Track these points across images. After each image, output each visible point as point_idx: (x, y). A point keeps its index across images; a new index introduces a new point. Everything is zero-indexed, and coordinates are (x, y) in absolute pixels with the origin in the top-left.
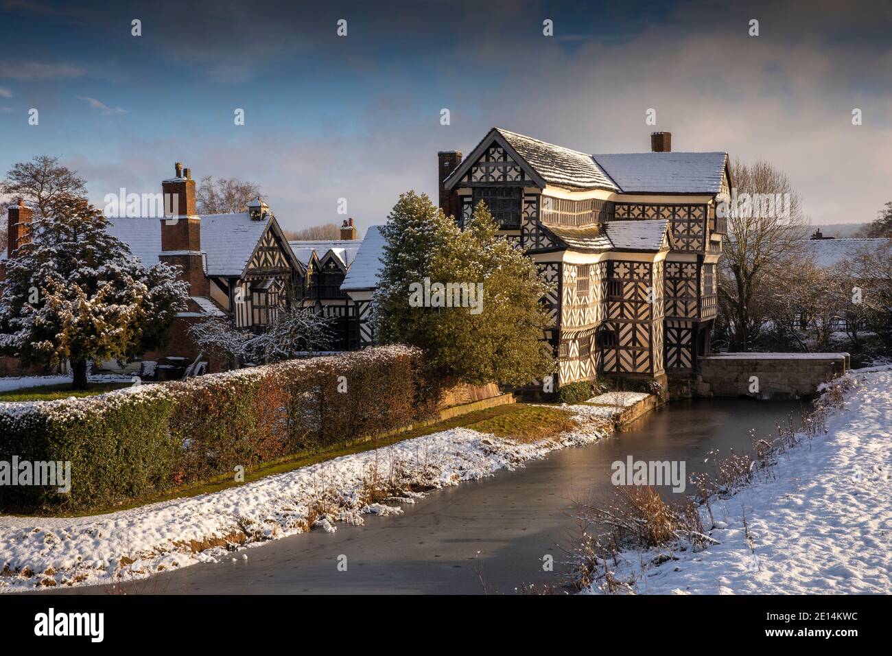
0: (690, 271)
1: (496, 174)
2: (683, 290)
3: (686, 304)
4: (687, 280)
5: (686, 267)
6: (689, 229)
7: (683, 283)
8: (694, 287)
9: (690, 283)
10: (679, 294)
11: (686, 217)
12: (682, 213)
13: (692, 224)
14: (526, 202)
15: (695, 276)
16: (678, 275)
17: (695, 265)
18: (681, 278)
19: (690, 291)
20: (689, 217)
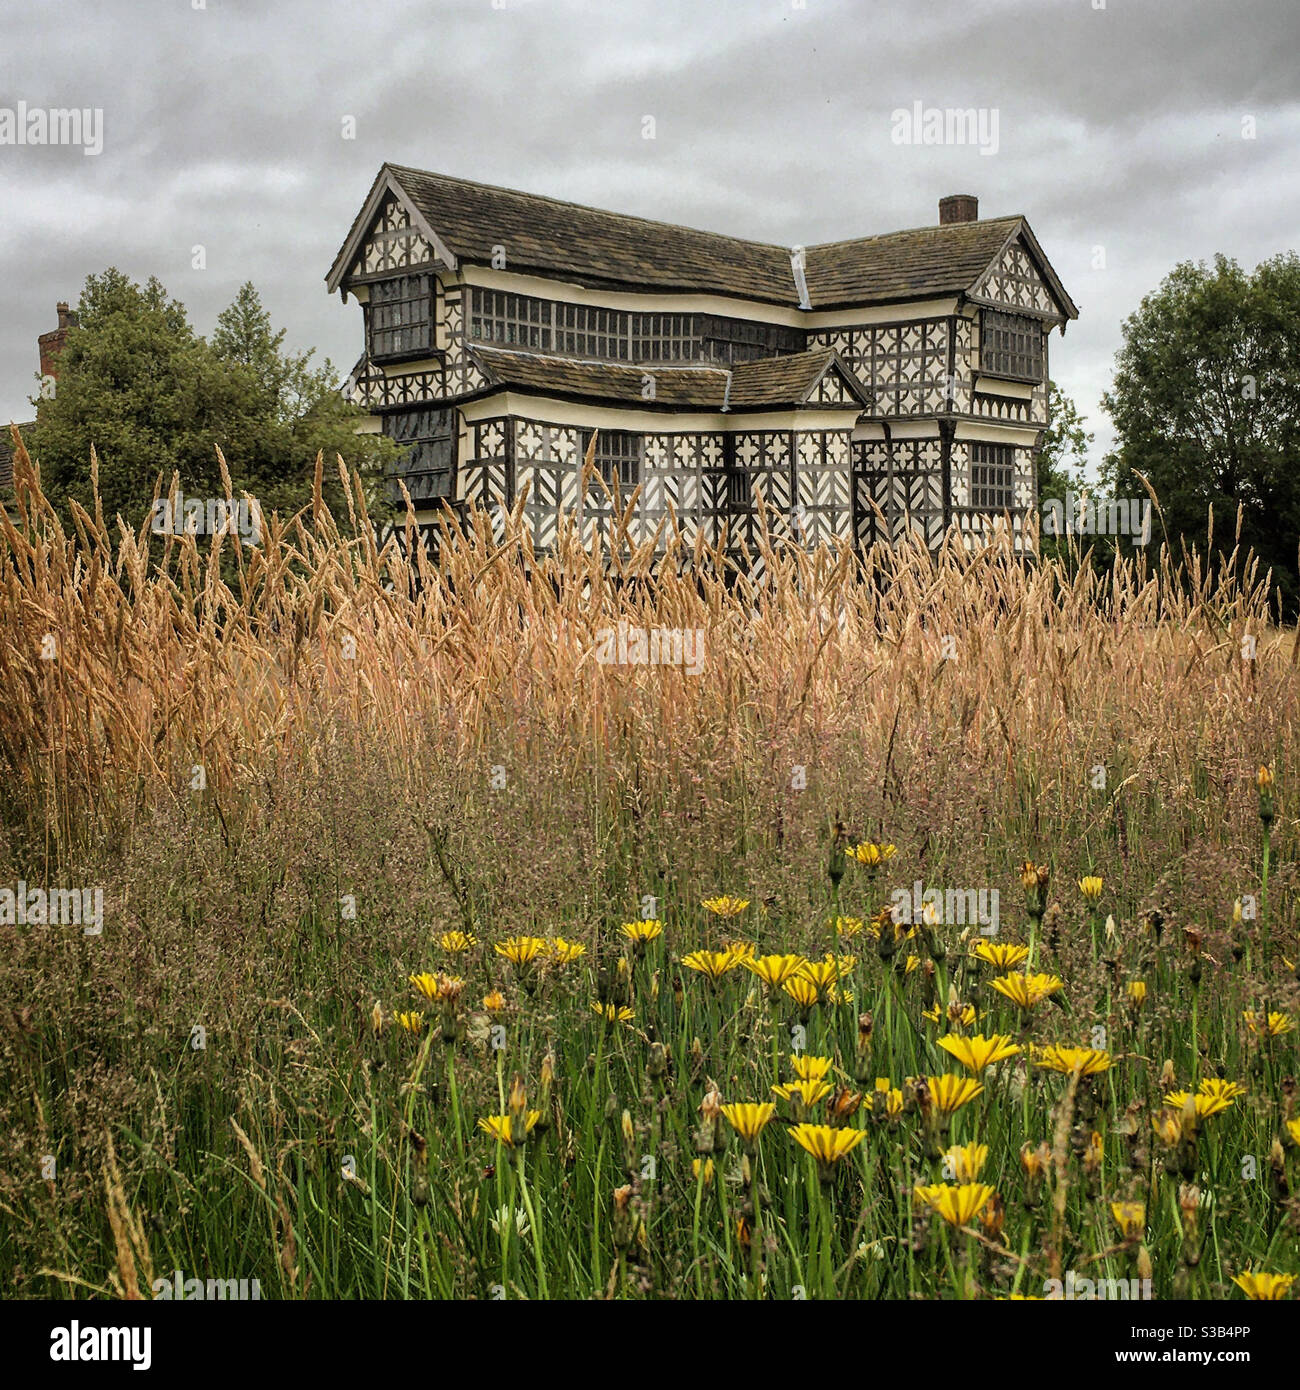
0: (931, 455)
1: (397, 253)
2: (920, 496)
3: (925, 524)
4: (925, 474)
5: (924, 449)
6: (924, 368)
7: (920, 480)
8: (938, 488)
9: (931, 479)
10: (914, 505)
11: (919, 347)
12: (912, 339)
13: (929, 359)
14: (448, 303)
15: (938, 466)
16: (911, 467)
17: (938, 444)
18: (916, 473)
19: (931, 494)
20: (924, 345)
